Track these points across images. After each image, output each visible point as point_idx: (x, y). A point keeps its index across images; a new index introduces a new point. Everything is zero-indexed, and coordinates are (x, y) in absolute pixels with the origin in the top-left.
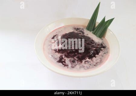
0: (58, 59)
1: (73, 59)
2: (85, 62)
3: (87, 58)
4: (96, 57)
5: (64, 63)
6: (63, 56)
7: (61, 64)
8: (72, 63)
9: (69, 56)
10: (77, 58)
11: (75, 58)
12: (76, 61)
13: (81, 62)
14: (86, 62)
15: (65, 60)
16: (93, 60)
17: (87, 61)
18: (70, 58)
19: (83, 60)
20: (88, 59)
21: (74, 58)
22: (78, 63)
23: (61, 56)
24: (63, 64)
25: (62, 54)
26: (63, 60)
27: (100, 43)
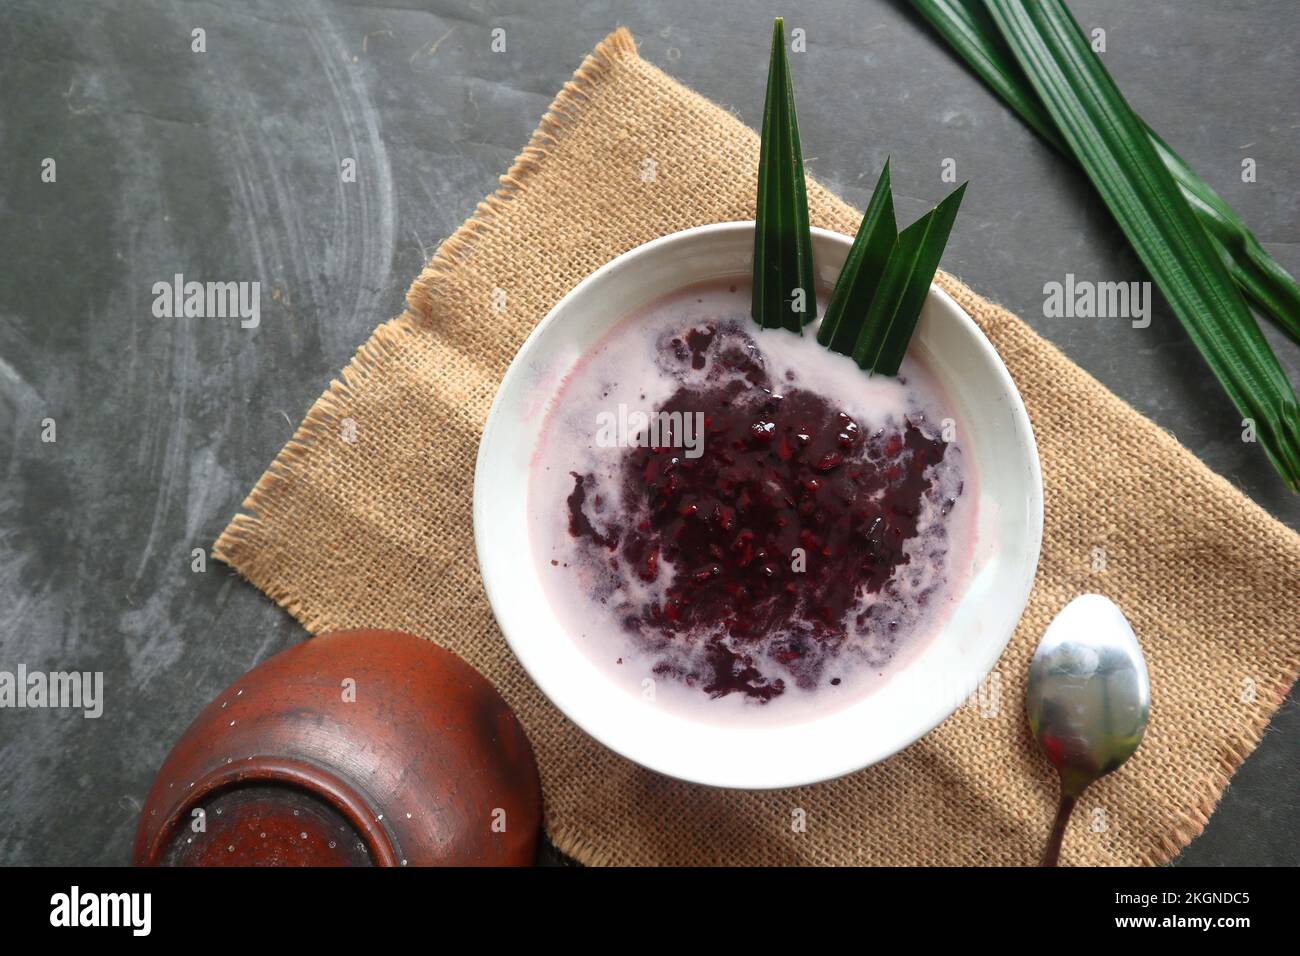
0: (708, 671)
1: (786, 634)
2: (860, 620)
3: (860, 594)
4: (906, 560)
5: (752, 683)
6: (727, 640)
7: (735, 697)
8: (796, 662)
9: (757, 620)
10: (806, 616)
11: (793, 619)
12: (811, 641)
13: (841, 631)
14: (868, 622)
15: (749, 660)
16: (894, 586)
17: (869, 612)
18: (771, 636)
19: (844, 615)
20: (869, 599)
21: (788, 626)
22: (824, 646)
23: (715, 647)
24: (752, 692)
25: (717, 631)
26: (740, 667)
27: (899, 420)
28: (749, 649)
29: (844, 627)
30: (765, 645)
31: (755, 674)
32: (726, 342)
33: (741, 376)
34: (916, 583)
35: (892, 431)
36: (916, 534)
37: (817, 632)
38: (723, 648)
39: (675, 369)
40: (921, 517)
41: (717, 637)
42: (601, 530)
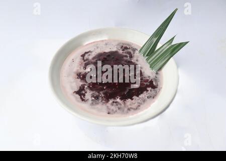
1: (97, 94)
2: (114, 102)
3: (117, 98)
4: (132, 99)
5: (82, 96)
6: (86, 87)
9: (94, 88)
10: (104, 94)
11: (101, 92)
12: (100, 98)
14: (114, 104)
17: (116, 102)
18: (94, 92)
19: (111, 99)
20: (118, 100)
21: (99, 93)
26: (83, 92)
28: (88, 91)
30: (92, 92)
34: (130, 105)
36: (138, 96)
38: (84, 87)
40: (142, 95)
41: (85, 85)
42: (85, 58)
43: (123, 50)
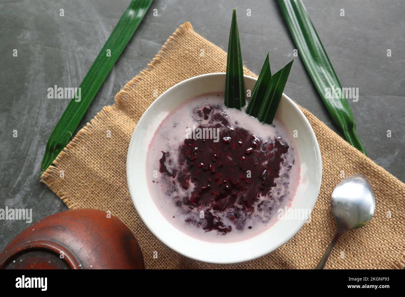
0: (205, 222)
1: (233, 210)
2: (259, 206)
3: (259, 196)
4: (275, 185)
5: (220, 227)
6: (212, 211)
7: (214, 232)
8: (236, 220)
9: (223, 204)
10: (240, 204)
11: (236, 204)
12: (241, 212)
13: (252, 209)
14: (262, 207)
15: (219, 219)
16: (271, 194)
17: (262, 203)
18: (227, 210)
19: (253, 203)
20: (262, 198)
21: (233, 207)
22: (246, 214)
23: (207, 213)
24: (220, 230)
25: (208, 208)
26: (216, 221)
27: (273, 138)
28: (220, 215)
29: (253, 208)
30: (225, 213)
31: (221, 224)
32: (215, 112)
33: (220, 122)
34: (278, 193)
35: (270, 142)
36: (278, 177)
37: (243, 210)
38: (210, 214)
39: (198, 119)
40: (280, 171)
41: (208, 210)
42: (170, 171)
43: (206, 118)
